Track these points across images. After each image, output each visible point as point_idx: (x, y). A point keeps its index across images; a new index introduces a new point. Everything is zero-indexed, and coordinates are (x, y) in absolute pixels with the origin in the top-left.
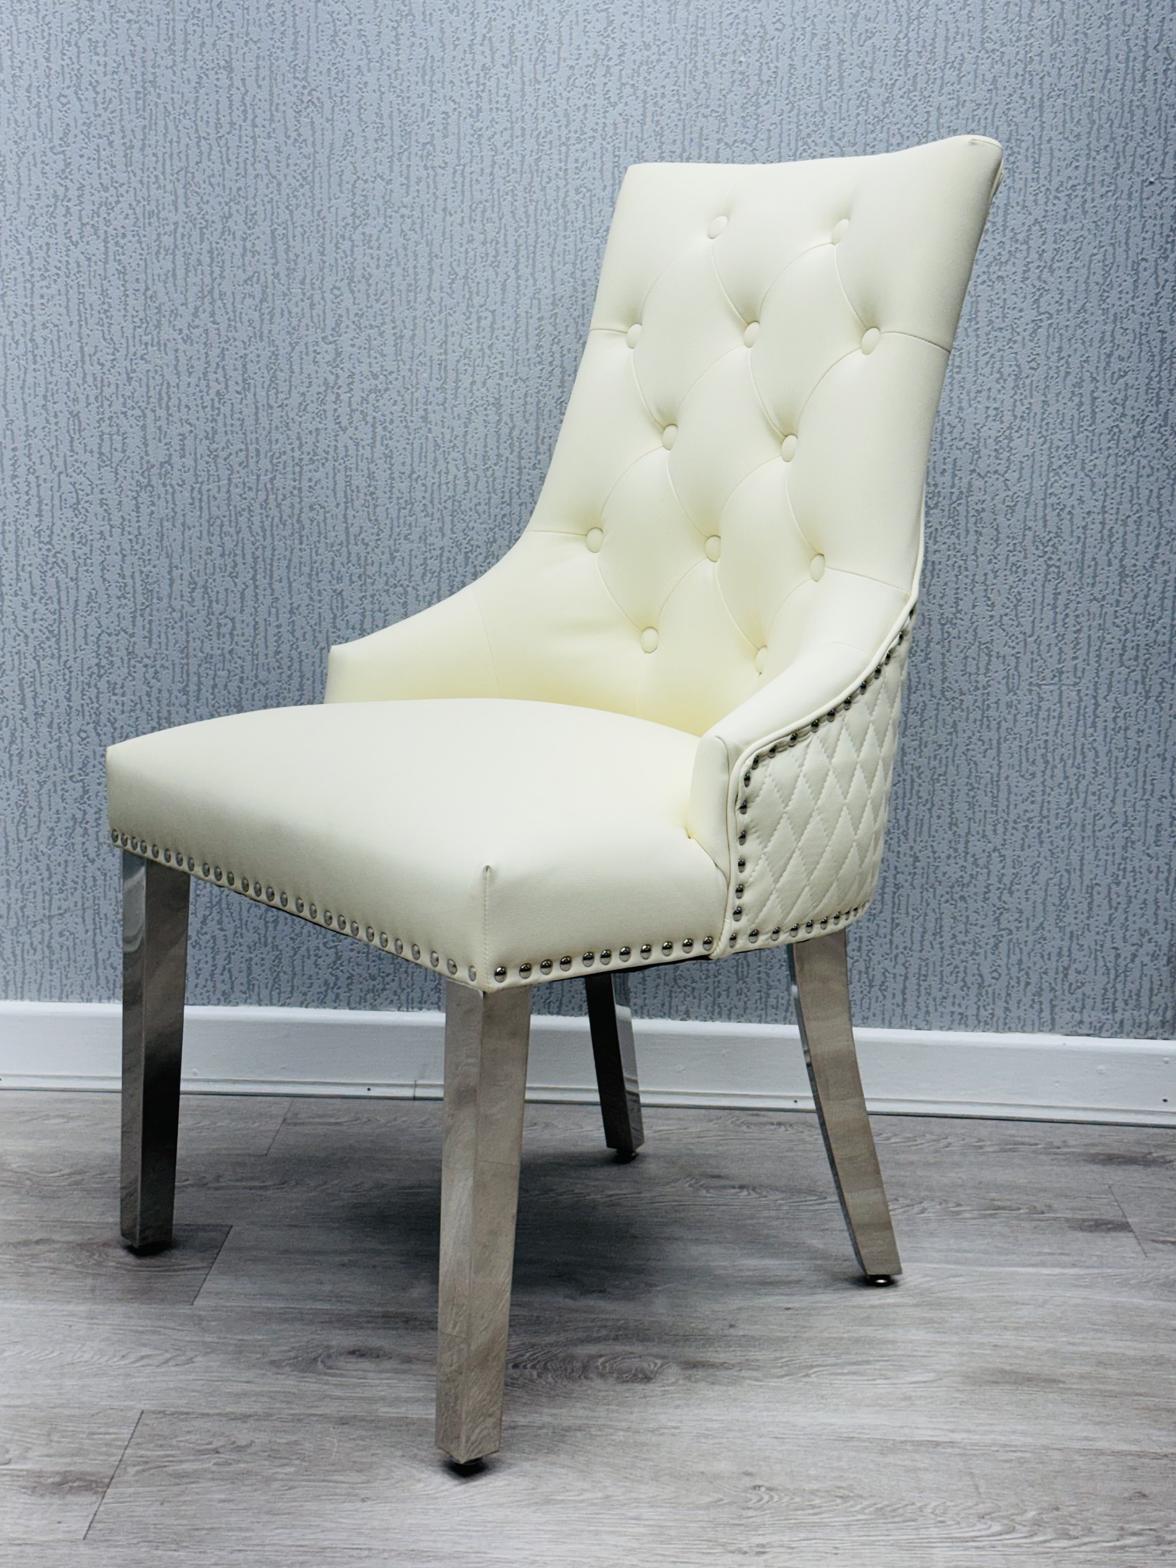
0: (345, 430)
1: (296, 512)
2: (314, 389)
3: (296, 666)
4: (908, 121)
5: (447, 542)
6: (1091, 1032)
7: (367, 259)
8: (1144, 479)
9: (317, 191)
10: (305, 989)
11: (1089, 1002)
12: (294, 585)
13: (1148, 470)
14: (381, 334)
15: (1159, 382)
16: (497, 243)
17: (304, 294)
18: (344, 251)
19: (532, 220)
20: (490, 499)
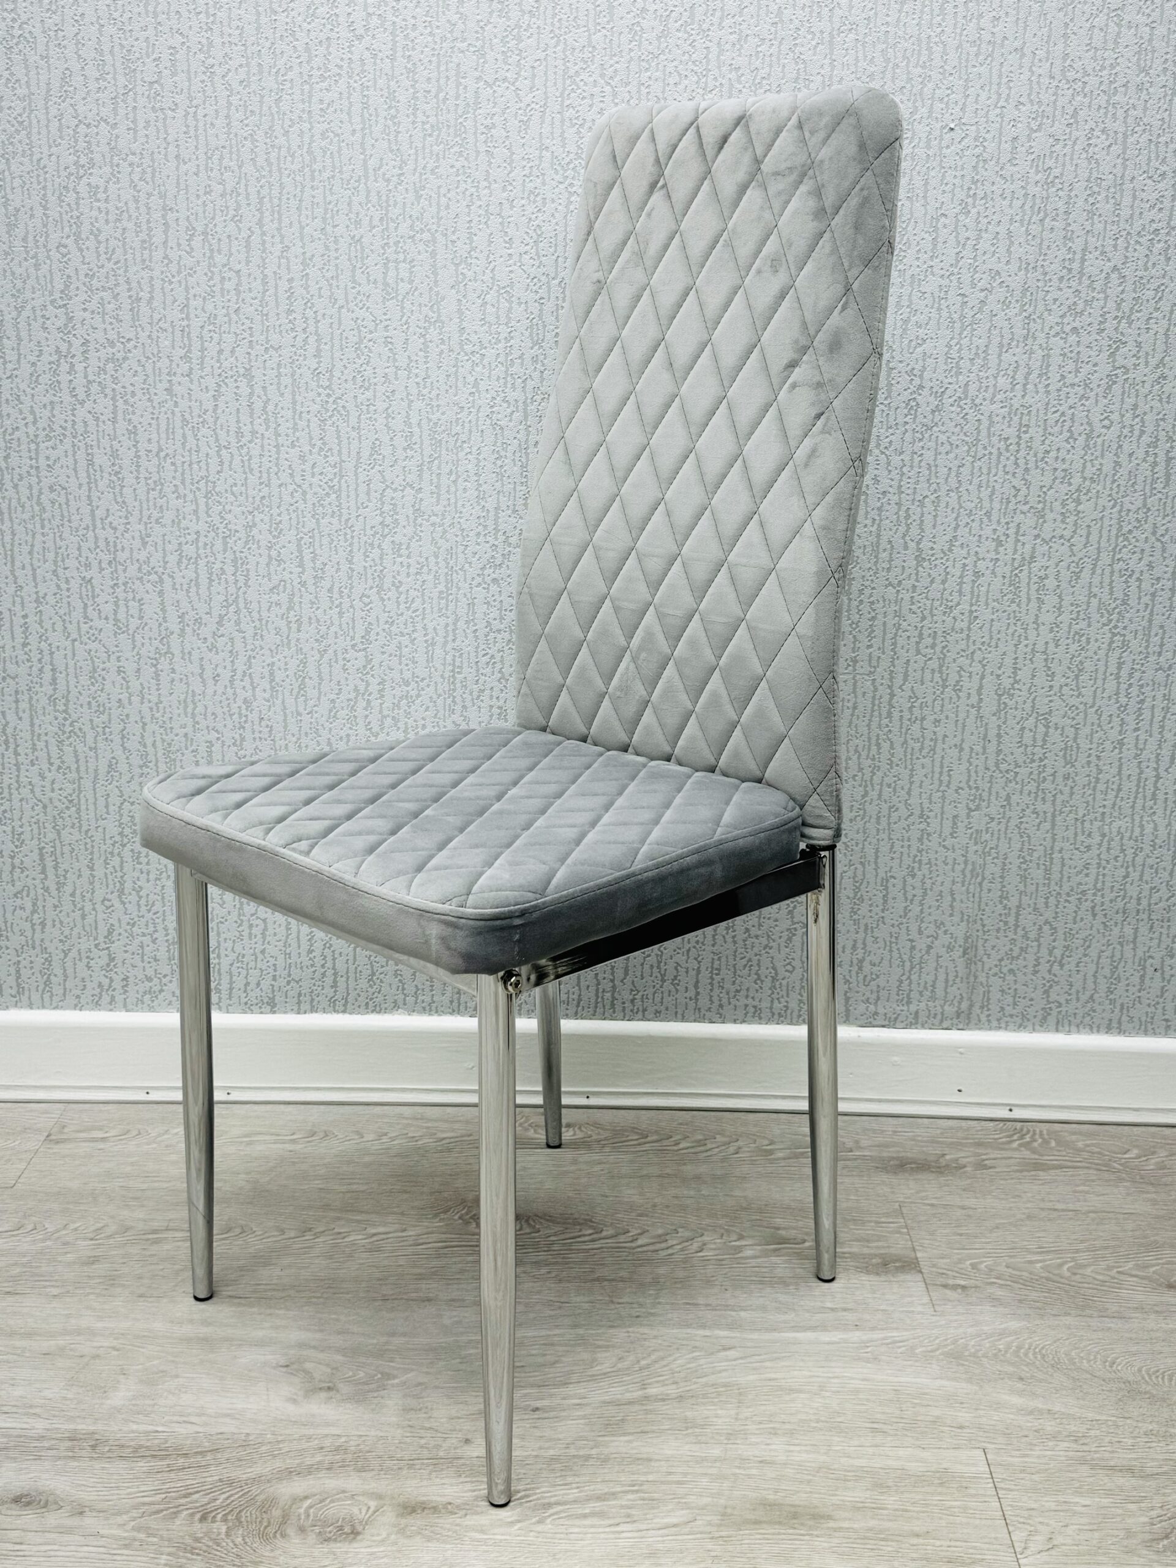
0: (82, 403)
1: (35, 492)
2: (45, 358)
3: (47, 658)
4: (687, 57)
5: (202, 526)
6: (887, 1023)
7: (95, 213)
8: (943, 456)
9: (34, 137)
10: (79, 992)
11: (884, 994)
12: (38, 571)
13: (947, 447)
14: (116, 297)
15: (960, 350)
16: (239, 194)
17: (27, 252)
18: (69, 205)
19: (274, 168)
20: (246, 479)
